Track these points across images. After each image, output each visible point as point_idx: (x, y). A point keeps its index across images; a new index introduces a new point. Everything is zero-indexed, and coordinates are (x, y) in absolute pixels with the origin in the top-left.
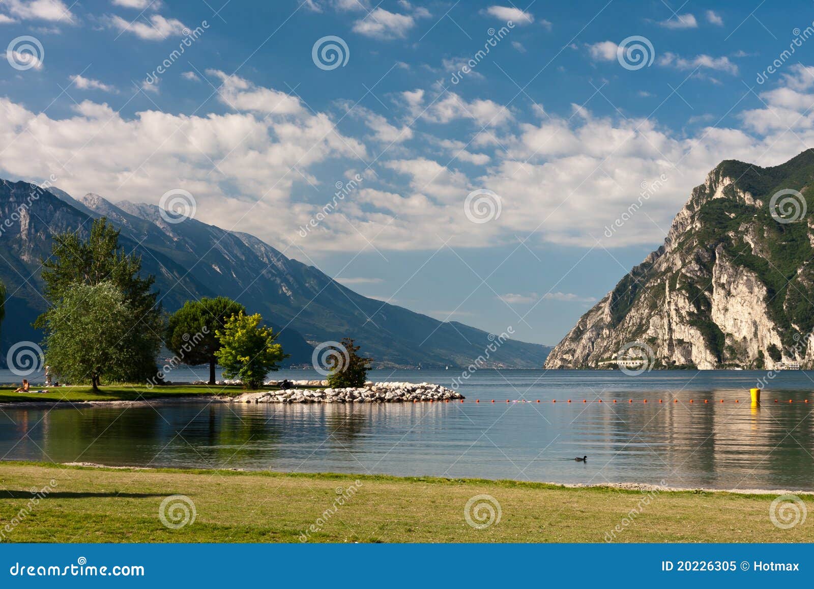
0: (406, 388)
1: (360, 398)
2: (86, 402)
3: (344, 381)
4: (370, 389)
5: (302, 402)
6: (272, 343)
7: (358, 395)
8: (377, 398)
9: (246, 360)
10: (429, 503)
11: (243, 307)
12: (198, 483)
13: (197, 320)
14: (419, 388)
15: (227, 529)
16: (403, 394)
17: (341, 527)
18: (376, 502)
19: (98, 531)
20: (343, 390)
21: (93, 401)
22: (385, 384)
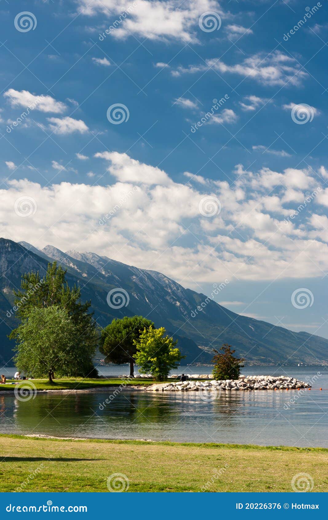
0: (268, 380)
1: (236, 387)
2: (44, 391)
3: (224, 375)
4: (243, 381)
5: (195, 390)
6: (173, 348)
7: (234, 385)
8: (248, 387)
9: (154, 360)
10: (284, 466)
11: (153, 323)
12: (118, 451)
13: (121, 332)
14: (278, 380)
15: (136, 485)
16: (267, 385)
17: (219, 484)
18: (245, 465)
19: (45, 486)
20: (224, 381)
21: (49, 390)
22: (254, 377)
